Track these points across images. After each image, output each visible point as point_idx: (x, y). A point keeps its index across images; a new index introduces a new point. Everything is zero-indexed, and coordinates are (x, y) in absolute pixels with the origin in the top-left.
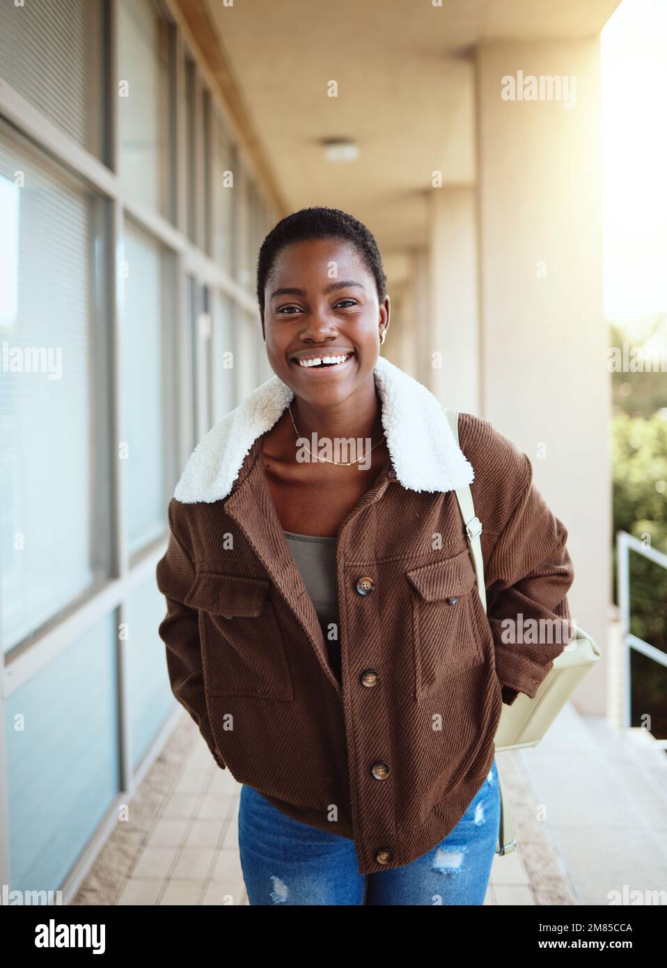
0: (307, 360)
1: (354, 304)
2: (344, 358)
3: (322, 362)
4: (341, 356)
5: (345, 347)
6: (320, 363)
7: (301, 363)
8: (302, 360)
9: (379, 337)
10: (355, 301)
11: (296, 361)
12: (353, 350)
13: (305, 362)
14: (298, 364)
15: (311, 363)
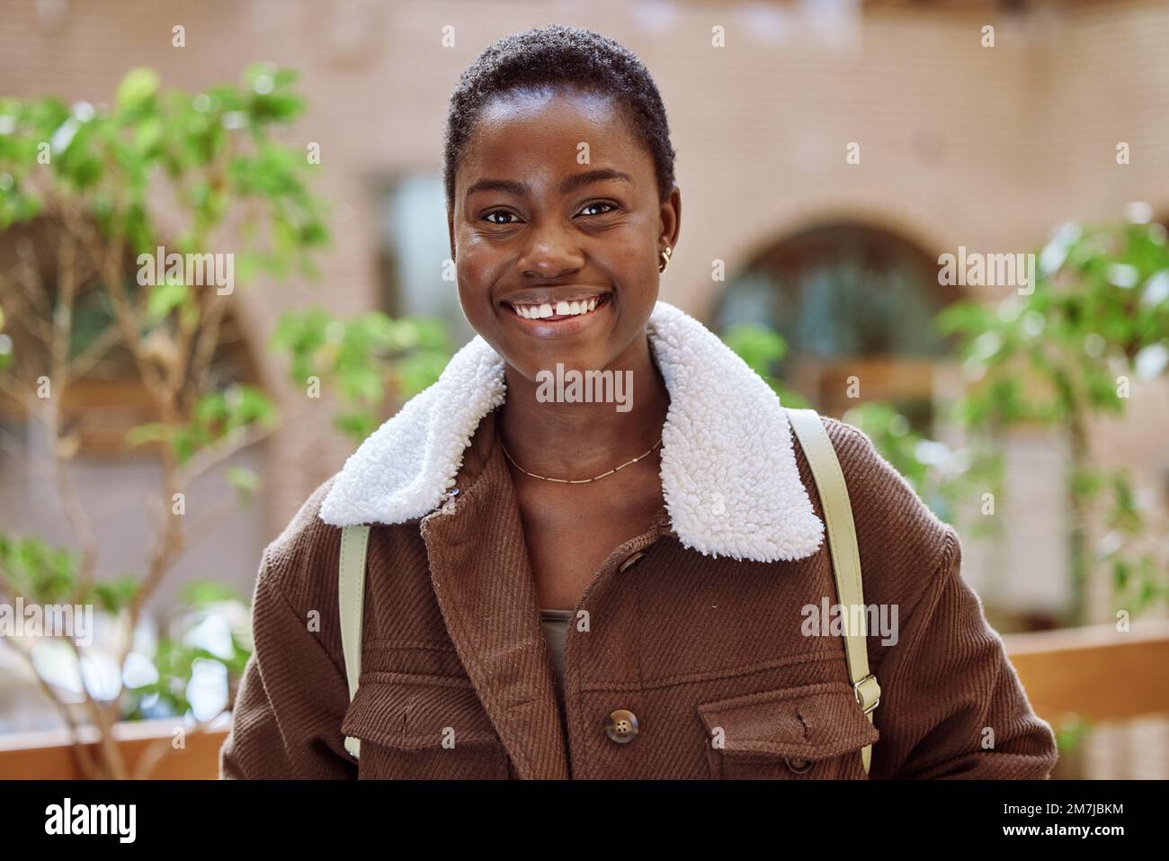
0: (528, 307)
1: (613, 208)
2: (593, 305)
3: (554, 311)
4: (589, 300)
5: (597, 284)
6: (552, 314)
7: (518, 311)
8: (520, 306)
9: (657, 261)
10: (614, 203)
11: (509, 307)
12: (609, 290)
13: (525, 310)
14: (514, 311)
15: (534, 313)
